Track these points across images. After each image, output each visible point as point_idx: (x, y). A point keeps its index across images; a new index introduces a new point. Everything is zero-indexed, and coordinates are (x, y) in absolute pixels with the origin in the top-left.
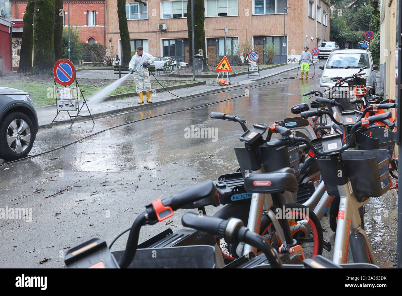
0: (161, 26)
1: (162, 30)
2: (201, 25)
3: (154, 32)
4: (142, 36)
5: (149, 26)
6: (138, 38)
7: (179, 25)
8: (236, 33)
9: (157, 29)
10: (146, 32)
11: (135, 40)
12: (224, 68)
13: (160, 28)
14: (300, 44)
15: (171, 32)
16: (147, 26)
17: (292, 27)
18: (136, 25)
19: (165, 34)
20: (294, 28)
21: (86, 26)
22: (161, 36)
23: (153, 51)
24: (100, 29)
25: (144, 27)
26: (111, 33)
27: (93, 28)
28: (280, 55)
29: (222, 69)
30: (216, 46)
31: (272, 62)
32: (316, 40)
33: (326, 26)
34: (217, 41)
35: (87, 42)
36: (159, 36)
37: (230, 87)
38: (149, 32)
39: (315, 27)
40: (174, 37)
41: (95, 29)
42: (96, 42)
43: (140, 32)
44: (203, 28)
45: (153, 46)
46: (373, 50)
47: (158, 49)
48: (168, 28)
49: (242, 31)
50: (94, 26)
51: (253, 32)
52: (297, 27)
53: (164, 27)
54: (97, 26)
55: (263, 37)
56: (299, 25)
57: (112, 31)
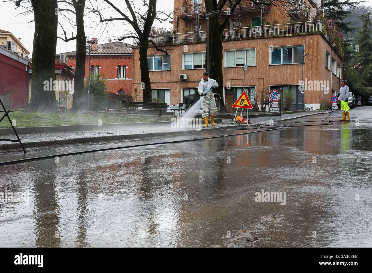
0: (182, 77)
1: (183, 80)
2: (218, 64)
3: (176, 82)
4: (164, 87)
5: (171, 77)
6: (160, 87)
7: (199, 76)
8: (253, 83)
9: (178, 79)
10: (168, 82)
11: (158, 90)
12: (243, 104)
13: (181, 78)
14: (317, 93)
15: (192, 82)
16: (169, 77)
17: (309, 76)
18: (160, 76)
19: (186, 84)
20: (311, 77)
21: (116, 79)
22: (182, 86)
23: (175, 100)
24: (129, 82)
25: (167, 78)
26: (136, 84)
27: (123, 81)
28: (297, 104)
29: (241, 105)
30: (233, 95)
31: (290, 109)
32: (332, 91)
33: (340, 80)
34: (234, 90)
35: (117, 93)
36: (180, 86)
37: (249, 125)
38: (171, 82)
39: (331, 78)
40: (194, 87)
41: (125, 82)
42: (126, 93)
43: (163, 83)
44: (220, 67)
45: (174, 95)
47: (179, 98)
48: (189, 78)
49: (260, 80)
50: (124, 79)
51: (270, 82)
52: (314, 76)
53: (185, 78)
54: (127, 79)
55: (280, 87)
56: (316, 74)
57: (138, 81)
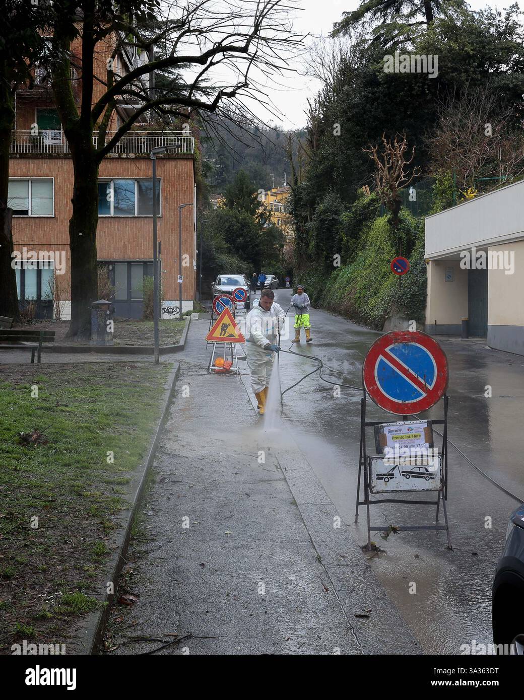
17: (172, 244)
20: (175, 246)
29: (222, 336)
46: (412, 295)
49: (63, 249)
52: (182, 244)
55: (109, 263)
